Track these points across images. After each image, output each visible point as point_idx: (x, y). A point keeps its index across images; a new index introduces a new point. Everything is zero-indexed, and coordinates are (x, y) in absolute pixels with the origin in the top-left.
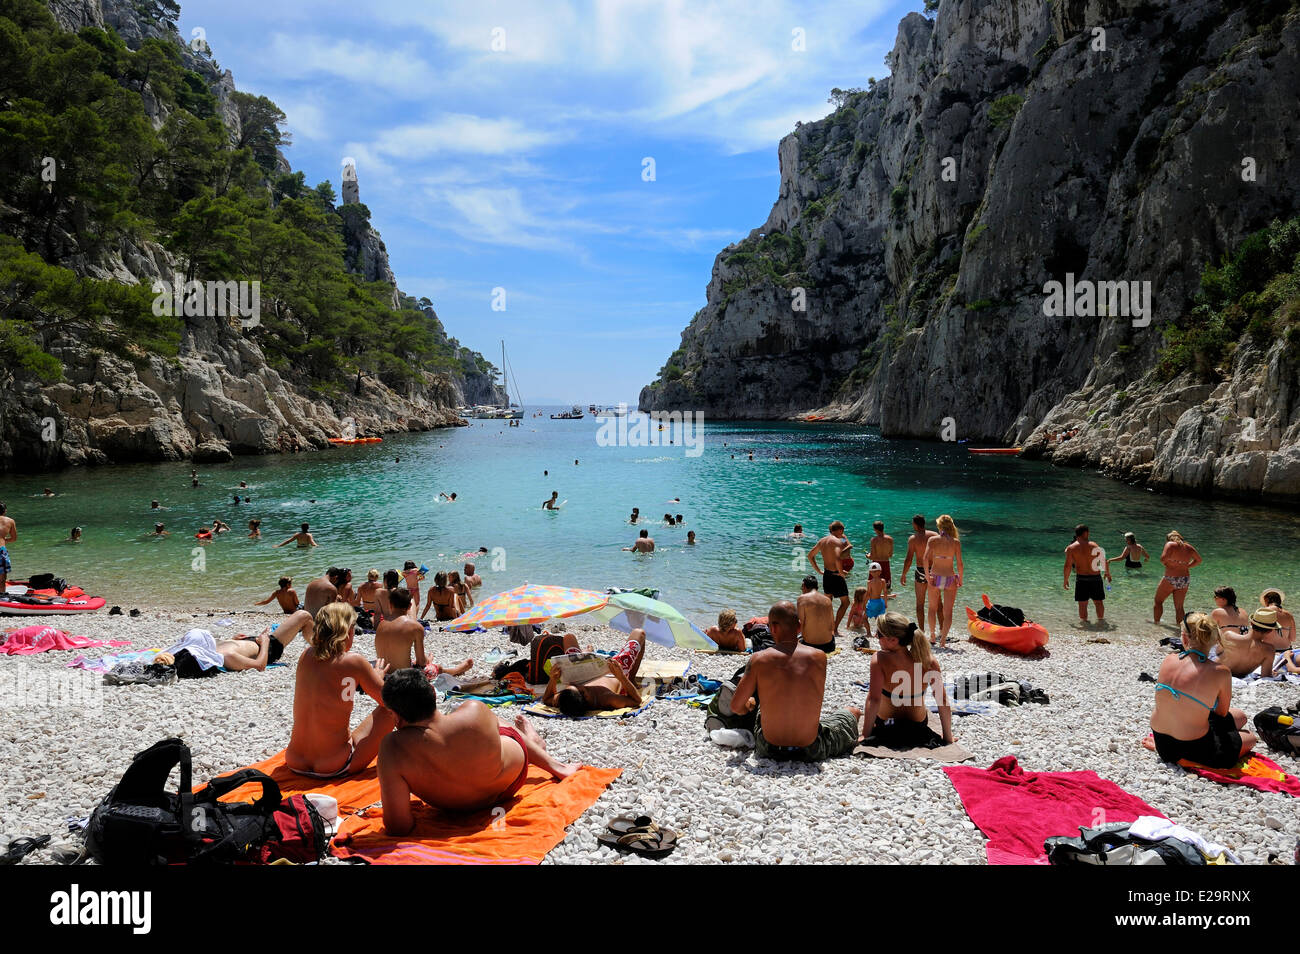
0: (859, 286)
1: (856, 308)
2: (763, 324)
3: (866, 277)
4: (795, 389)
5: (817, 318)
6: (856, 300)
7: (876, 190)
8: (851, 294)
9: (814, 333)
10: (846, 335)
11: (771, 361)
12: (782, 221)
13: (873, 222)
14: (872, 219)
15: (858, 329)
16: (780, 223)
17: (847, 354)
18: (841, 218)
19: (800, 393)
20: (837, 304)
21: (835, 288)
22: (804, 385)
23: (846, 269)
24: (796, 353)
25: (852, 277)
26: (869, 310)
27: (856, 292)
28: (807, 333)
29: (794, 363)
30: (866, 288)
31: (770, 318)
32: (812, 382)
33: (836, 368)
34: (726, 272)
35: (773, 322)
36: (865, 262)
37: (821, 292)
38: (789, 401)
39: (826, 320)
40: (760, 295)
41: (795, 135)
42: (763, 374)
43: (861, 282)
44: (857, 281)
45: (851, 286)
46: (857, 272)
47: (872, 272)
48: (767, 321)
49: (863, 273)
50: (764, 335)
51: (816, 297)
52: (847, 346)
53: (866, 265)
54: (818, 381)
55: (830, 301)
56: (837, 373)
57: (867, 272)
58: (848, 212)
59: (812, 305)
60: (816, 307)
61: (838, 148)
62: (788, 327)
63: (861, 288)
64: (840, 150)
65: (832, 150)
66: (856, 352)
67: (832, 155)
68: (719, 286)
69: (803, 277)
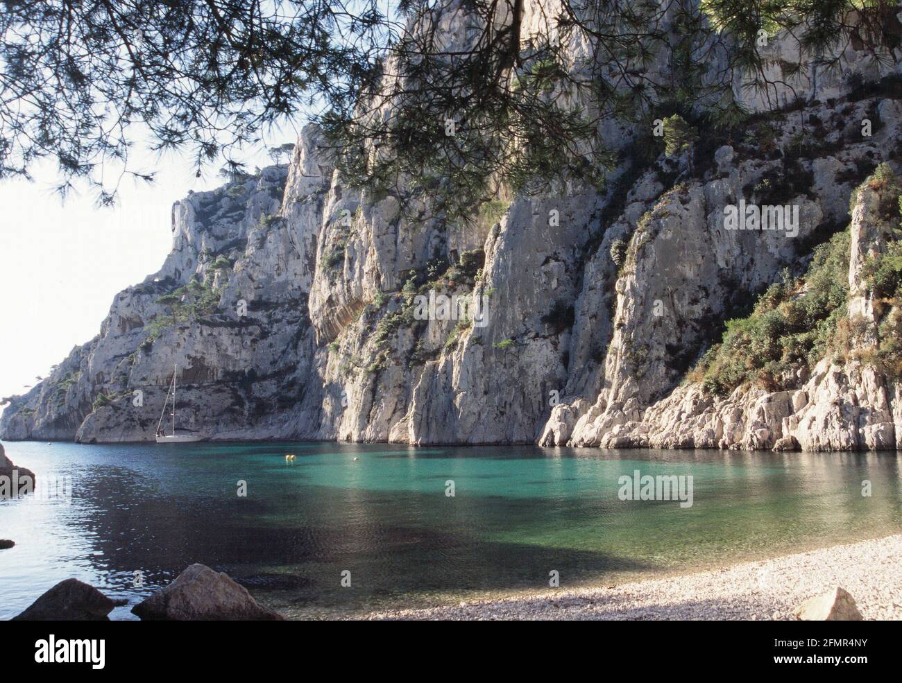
0: (272, 327)
1: (271, 345)
2: (189, 357)
3: (278, 321)
4: (220, 414)
5: (237, 353)
6: (270, 340)
7: (284, 252)
8: (264, 335)
9: (234, 366)
10: (263, 368)
11: (197, 388)
12: (176, 270)
13: (281, 277)
14: (279, 275)
15: (274, 363)
16: (173, 271)
17: (266, 383)
18: (251, 272)
19: (225, 416)
20: (254, 341)
21: (251, 328)
22: (230, 410)
23: (260, 313)
24: (218, 382)
25: (265, 320)
27: (270, 332)
28: (228, 365)
29: (219, 391)
30: (279, 330)
31: (196, 351)
32: (237, 407)
33: (257, 394)
35: (199, 355)
36: (275, 309)
37: (240, 331)
38: (218, 424)
39: (245, 354)
40: (187, 331)
41: (187, 200)
42: (190, 400)
43: (274, 325)
44: (271, 323)
45: (265, 328)
46: (269, 317)
47: (283, 317)
48: (193, 354)
49: (274, 317)
50: (191, 367)
51: (236, 335)
52: (265, 377)
54: (242, 405)
55: (248, 340)
56: (258, 399)
57: (279, 317)
58: (257, 267)
59: (232, 342)
60: (236, 344)
61: (230, 215)
62: (212, 359)
63: (275, 329)
64: (232, 217)
65: (224, 216)
66: (274, 381)
67: (225, 220)
68: (116, 322)
69: (222, 317)
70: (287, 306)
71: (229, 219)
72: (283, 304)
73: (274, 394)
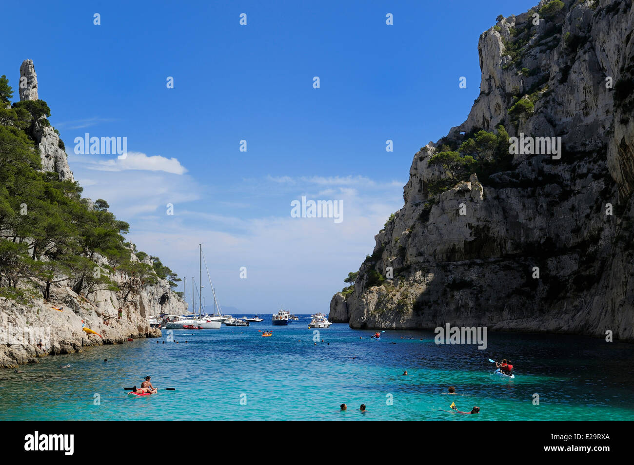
0: (575, 185)
1: (573, 209)
2: (470, 226)
3: (583, 176)
4: (509, 296)
5: (530, 219)
6: (573, 200)
7: (591, 83)
8: (566, 195)
9: (527, 237)
10: (563, 237)
11: (481, 265)
12: (484, 118)
13: (589, 117)
14: (587, 114)
15: (577, 231)
16: (481, 121)
17: (565, 258)
18: (552, 114)
19: (514, 300)
20: (552, 204)
21: (548, 188)
24: (507, 257)
25: (567, 176)
26: (588, 211)
27: (572, 191)
28: (519, 236)
29: (507, 268)
30: (583, 187)
31: (479, 219)
32: (527, 289)
33: (554, 273)
34: (426, 174)
35: (482, 224)
36: (581, 159)
37: (533, 192)
38: (502, 309)
39: (540, 221)
41: (496, 29)
42: (472, 280)
43: (578, 181)
44: (573, 180)
45: (567, 186)
46: (573, 171)
47: (589, 170)
49: (580, 171)
50: (472, 238)
51: (529, 197)
52: (564, 250)
53: (582, 163)
55: (543, 202)
56: (555, 277)
57: (585, 171)
58: (559, 108)
59: (524, 206)
60: (528, 209)
61: (544, 41)
62: (499, 230)
63: (577, 188)
64: (546, 44)
65: (537, 44)
66: (576, 256)
67: (538, 49)
68: (418, 187)
69: (513, 176)
70: (595, 155)
71: (544, 48)
72: (590, 153)
73: (574, 273)
